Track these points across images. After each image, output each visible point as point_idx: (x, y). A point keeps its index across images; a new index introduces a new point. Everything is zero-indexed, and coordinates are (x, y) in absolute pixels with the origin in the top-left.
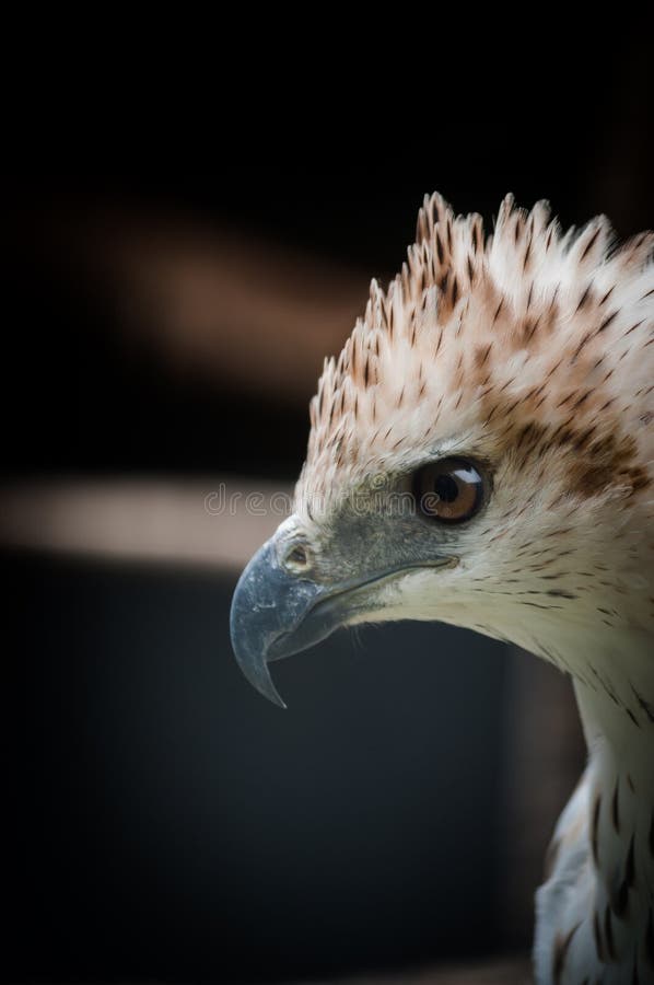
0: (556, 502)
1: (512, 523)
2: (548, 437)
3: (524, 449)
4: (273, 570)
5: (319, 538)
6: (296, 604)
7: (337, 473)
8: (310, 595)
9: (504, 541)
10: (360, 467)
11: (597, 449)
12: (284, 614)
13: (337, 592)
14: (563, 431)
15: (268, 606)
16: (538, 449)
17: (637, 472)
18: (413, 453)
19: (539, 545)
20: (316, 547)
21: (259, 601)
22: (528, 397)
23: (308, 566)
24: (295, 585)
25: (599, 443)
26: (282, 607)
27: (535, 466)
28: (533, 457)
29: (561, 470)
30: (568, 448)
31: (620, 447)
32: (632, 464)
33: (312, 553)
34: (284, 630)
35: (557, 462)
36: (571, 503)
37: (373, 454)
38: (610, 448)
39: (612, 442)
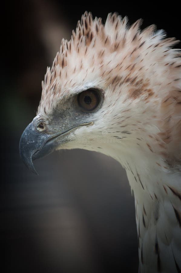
0: (125, 101)
1: (111, 108)
2: (122, 80)
3: (114, 84)
4: (33, 131)
5: (48, 119)
6: (41, 141)
7: (54, 97)
8: (45, 138)
9: (108, 115)
10: (61, 94)
11: (137, 84)
12: (37, 144)
13: (54, 136)
14: (127, 78)
15: (32, 142)
16: (119, 84)
17: (149, 90)
18: (79, 87)
19: (120, 115)
20: (47, 122)
21: (29, 141)
22: (116, 67)
23: (44, 129)
24: (40, 135)
25: (138, 81)
26: (36, 142)
27: (118, 90)
28: (117, 87)
29: (127, 90)
30: (128, 83)
31: (144, 82)
32: (148, 88)
33: (45, 124)
34: (37, 149)
35: (125, 89)
36: (130, 101)
37: (65, 89)
38: (141, 83)
39: (142, 81)
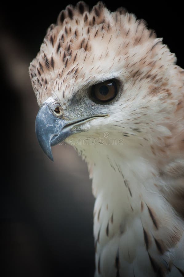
0: (144, 97)
1: (130, 103)
2: (143, 75)
3: (135, 78)
4: (50, 114)
5: (65, 104)
6: (59, 126)
8: (63, 123)
9: (127, 109)
11: (157, 82)
12: (55, 129)
13: (71, 123)
14: (148, 74)
15: (51, 125)
16: (139, 79)
17: (167, 91)
19: (138, 111)
20: (64, 107)
21: (48, 123)
22: (140, 61)
23: (61, 114)
24: (58, 120)
25: (158, 79)
26: (55, 127)
27: (138, 84)
28: (137, 82)
29: (147, 86)
30: (149, 79)
31: (164, 81)
32: (167, 88)
33: (62, 110)
34: (55, 134)
35: (146, 85)
36: (149, 98)
38: (161, 81)
39: (162, 79)
